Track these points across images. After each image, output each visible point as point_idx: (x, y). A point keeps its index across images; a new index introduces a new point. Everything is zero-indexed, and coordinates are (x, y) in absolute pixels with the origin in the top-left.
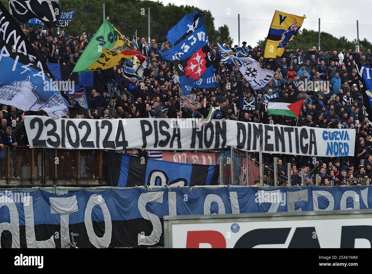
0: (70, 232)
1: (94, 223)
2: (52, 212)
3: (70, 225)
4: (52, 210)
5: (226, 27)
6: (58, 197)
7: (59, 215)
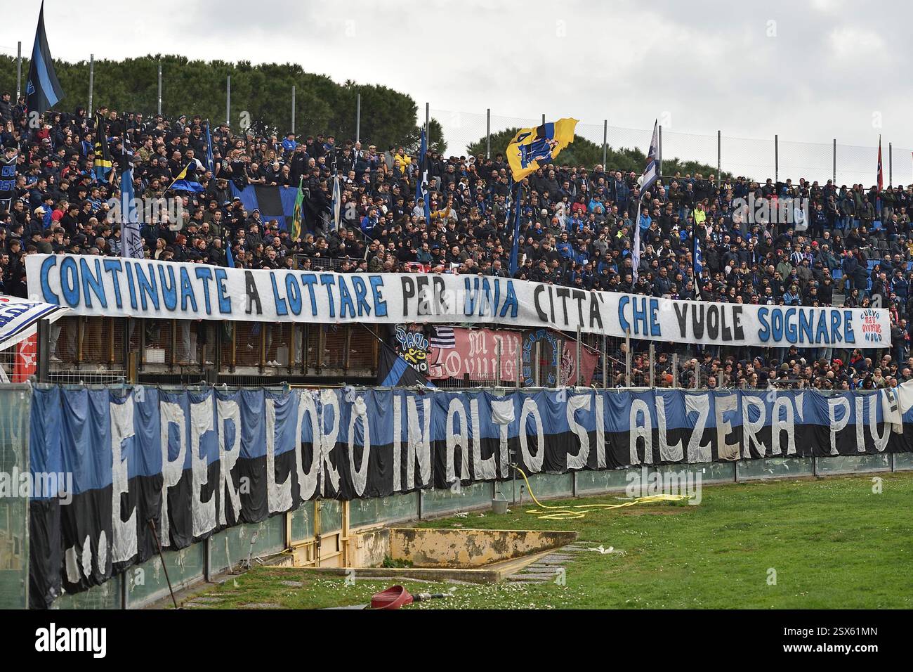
0: (509, 448)
1: (528, 436)
2: (494, 421)
3: (508, 440)
4: (493, 419)
5: (435, 122)
6: (498, 400)
7: (499, 424)
